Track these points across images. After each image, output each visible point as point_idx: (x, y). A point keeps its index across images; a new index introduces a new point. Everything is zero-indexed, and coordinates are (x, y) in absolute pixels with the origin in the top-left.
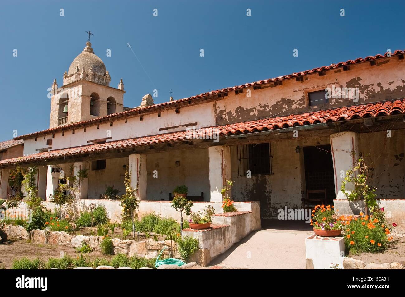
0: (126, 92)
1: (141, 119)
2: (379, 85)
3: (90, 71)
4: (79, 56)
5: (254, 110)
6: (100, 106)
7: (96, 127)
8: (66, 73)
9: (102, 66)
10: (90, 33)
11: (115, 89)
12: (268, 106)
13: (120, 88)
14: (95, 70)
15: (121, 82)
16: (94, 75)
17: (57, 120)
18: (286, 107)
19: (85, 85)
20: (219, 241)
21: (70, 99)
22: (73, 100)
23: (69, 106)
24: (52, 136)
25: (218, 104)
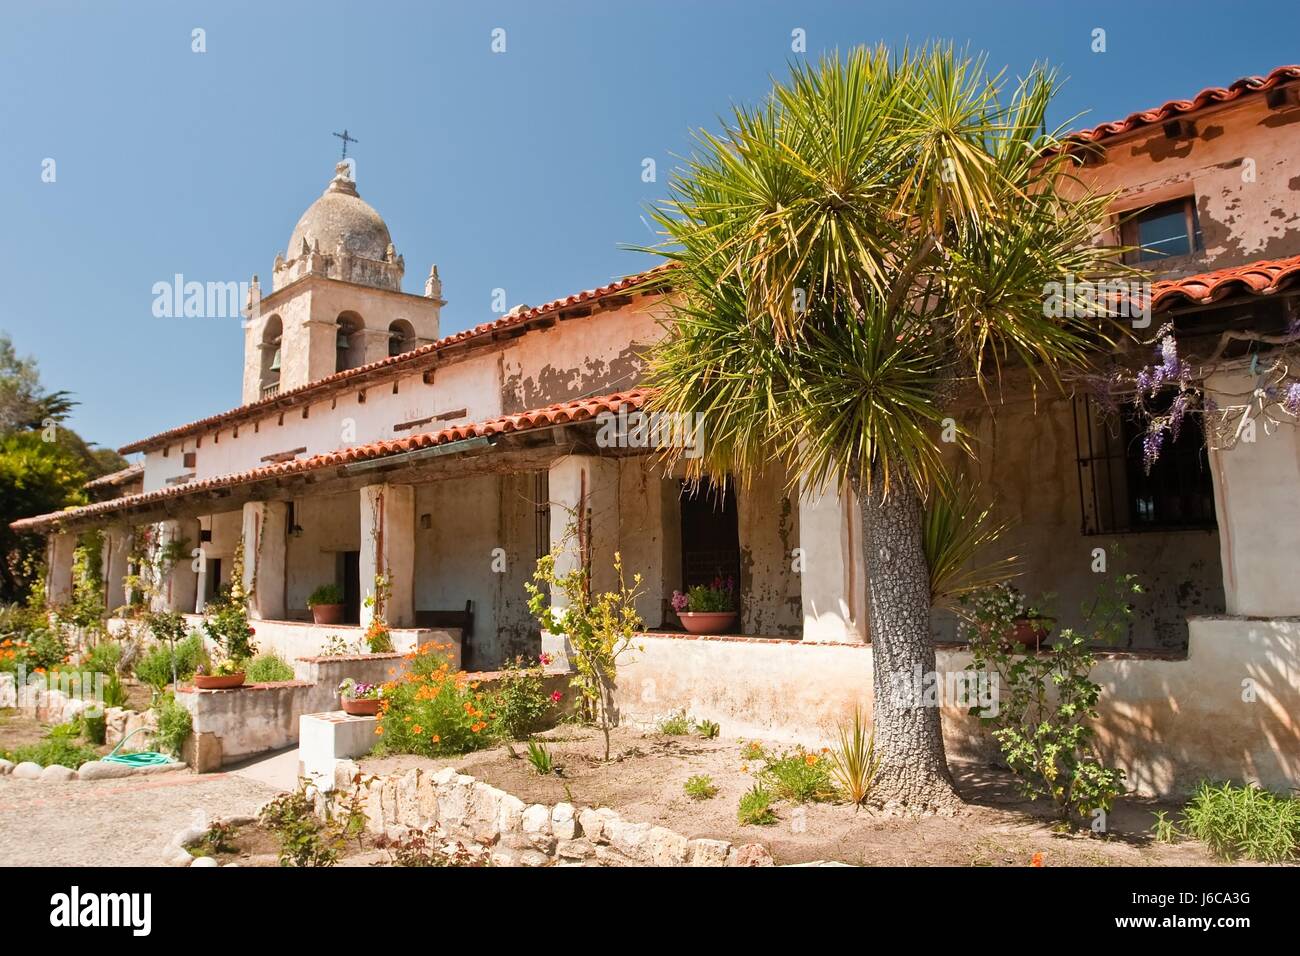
0: (446, 302)
1: (362, 399)
3: (339, 248)
4: (313, 207)
5: (575, 374)
6: (366, 349)
7: (276, 420)
8: (281, 259)
9: (377, 232)
10: (345, 137)
11: (411, 295)
12: (603, 363)
13: (428, 292)
14: (354, 244)
15: (432, 273)
16: (350, 260)
17: (258, 391)
18: (639, 365)
19: (319, 293)
20: (265, 720)
21: (285, 332)
22: (290, 334)
23: (283, 352)
24: (195, 443)
25: (509, 356)
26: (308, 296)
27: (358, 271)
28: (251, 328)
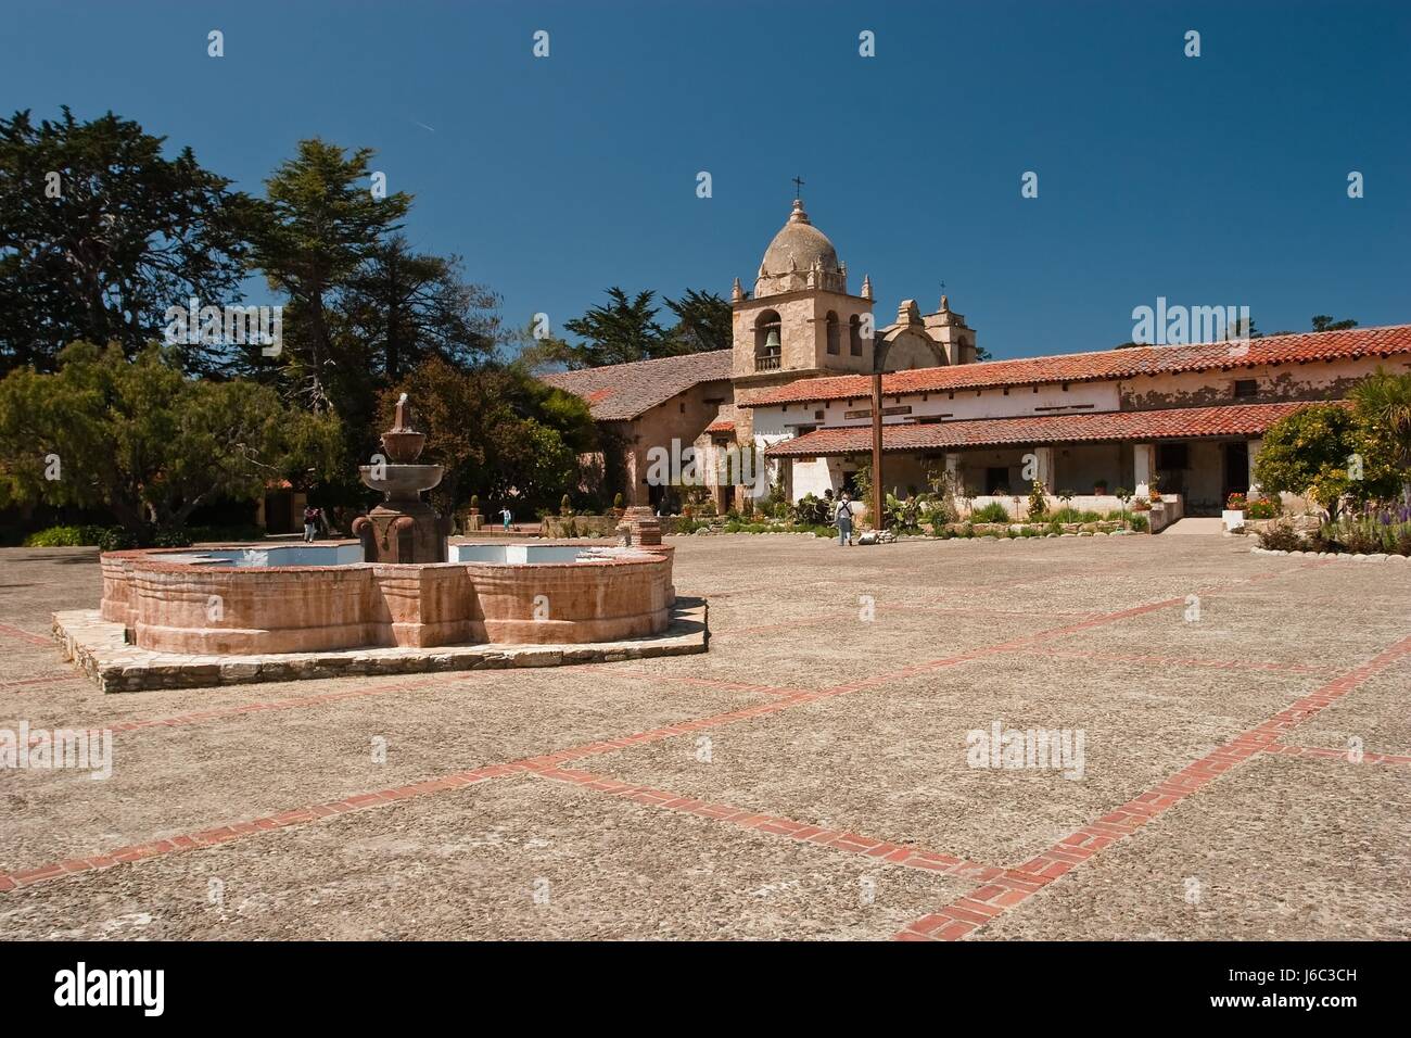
0: (876, 301)
1: (1006, 393)
2: (1309, 383)
6: (841, 335)
9: (832, 253)
10: (799, 182)
11: (857, 297)
13: (865, 294)
14: (824, 262)
15: (867, 282)
17: (753, 361)
18: (1210, 396)
19: (817, 299)
21: (783, 323)
22: (791, 324)
23: (783, 336)
24: (824, 405)
25: (1124, 383)
26: (810, 302)
27: (829, 281)
28: (739, 315)
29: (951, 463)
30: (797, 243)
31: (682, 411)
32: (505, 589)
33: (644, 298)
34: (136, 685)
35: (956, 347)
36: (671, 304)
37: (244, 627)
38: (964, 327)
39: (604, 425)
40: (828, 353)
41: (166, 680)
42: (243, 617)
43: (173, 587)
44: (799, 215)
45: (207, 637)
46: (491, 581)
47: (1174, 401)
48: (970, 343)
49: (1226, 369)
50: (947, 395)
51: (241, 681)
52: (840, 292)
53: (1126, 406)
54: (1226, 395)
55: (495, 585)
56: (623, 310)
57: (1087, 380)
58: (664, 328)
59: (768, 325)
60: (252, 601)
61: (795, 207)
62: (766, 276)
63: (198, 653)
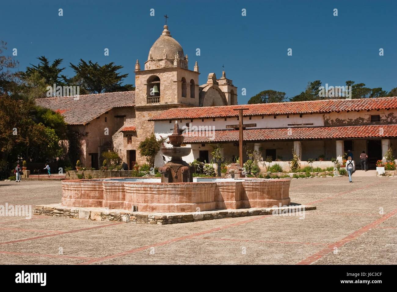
1: (275, 118)
5: (345, 121)
6: (187, 88)
10: (166, 17)
12: (353, 120)
15: (196, 64)
17: (146, 99)
18: (361, 121)
19: (178, 72)
21: (161, 82)
22: (165, 83)
23: (162, 88)
24: (190, 121)
25: (326, 115)
26: (175, 73)
27: (182, 64)
28: (139, 77)
29: (257, 148)
30: (167, 46)
31: (106, 121)
32: (256, 189)
33: (57, 62)
34: (171, 222)
35: (230, 95)
36: (73, 66)
37: (189, 202)
38: (232, 86)
39: (71, 127)
40: (182, 96)
41: (179, 220)
42: (188, 199)
43: (163, 189)
44: (167, 32)
45: (177, 206)
46: (251, 187)
47: (347, 123)
48: (235, 93)
49: (369, 110)
50: (248, 118)
51: (199, 220)
52: (186, 69)
53: (327, 124)
54: (368, 121)
55: (253, 188)
56: (46, 68)
57: (311, 113)
58: (68, 78)
59: (153, 82)
60: (191, 194)
61: (164, 28)
62: (152, 60)
63: (173, 212)
